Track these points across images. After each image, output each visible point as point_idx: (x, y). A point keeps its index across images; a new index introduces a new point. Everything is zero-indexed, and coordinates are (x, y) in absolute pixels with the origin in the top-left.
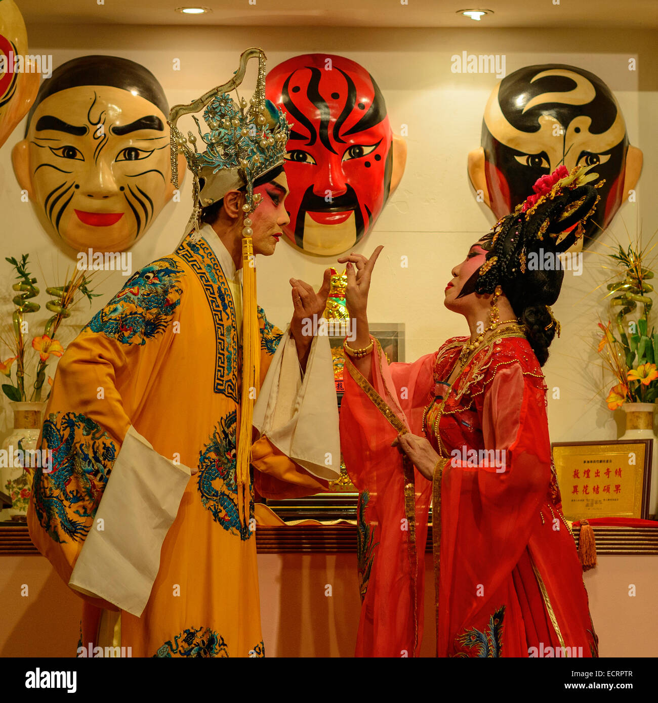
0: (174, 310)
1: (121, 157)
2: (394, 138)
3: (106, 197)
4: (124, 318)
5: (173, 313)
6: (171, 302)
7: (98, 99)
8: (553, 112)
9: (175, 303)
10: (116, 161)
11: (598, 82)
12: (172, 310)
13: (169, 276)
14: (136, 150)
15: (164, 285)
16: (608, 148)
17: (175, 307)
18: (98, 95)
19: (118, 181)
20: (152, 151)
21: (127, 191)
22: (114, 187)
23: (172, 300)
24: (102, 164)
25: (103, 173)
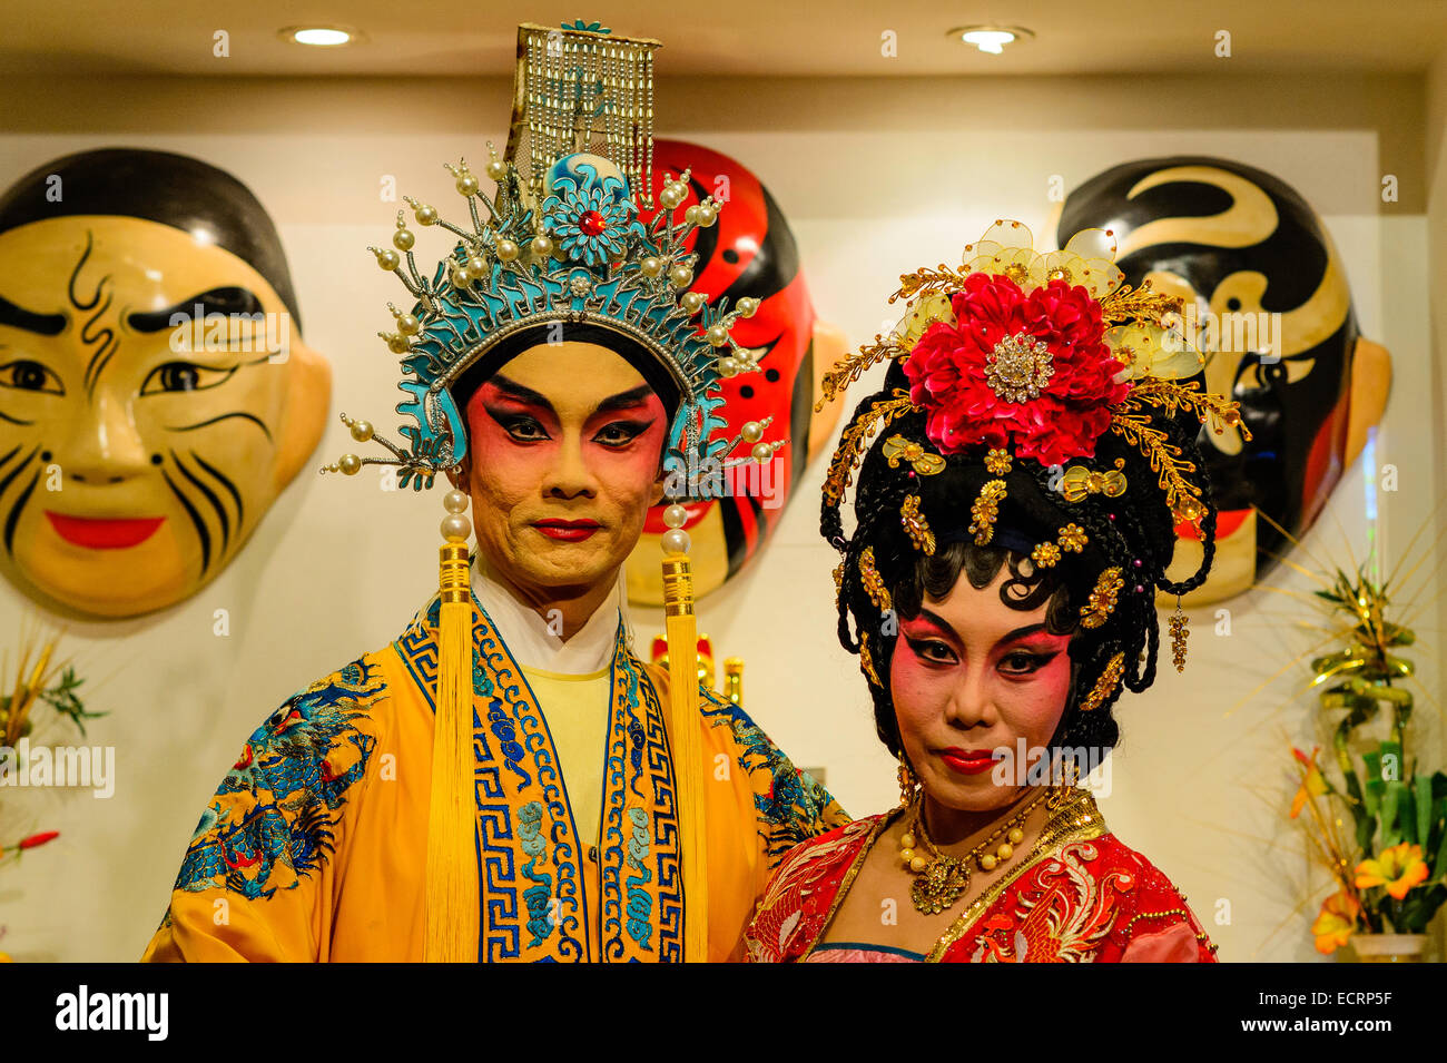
0: (345, 795)
1: (155, 384)
2: (817, 329)
3: (117, 480)
4: (228, 835)
5: (342, 801)
6: (335, 773)
7: (96, 249)
8: (1180, 264)
9: (347, 774)
10: (142, 394)
11: (1285, 196)
12: (338, 793)
13: (334, 704)
14: (191, 368)
15: (316, 725)
16: (1307, 345)
17: (347, 786)
18: (96, 238)
19: (146, 443)
20: (233, 370)
21: (169, 464)
22: (137, 456)
23: (338, 767)
24: (106, 401)
25: (109, 425)
